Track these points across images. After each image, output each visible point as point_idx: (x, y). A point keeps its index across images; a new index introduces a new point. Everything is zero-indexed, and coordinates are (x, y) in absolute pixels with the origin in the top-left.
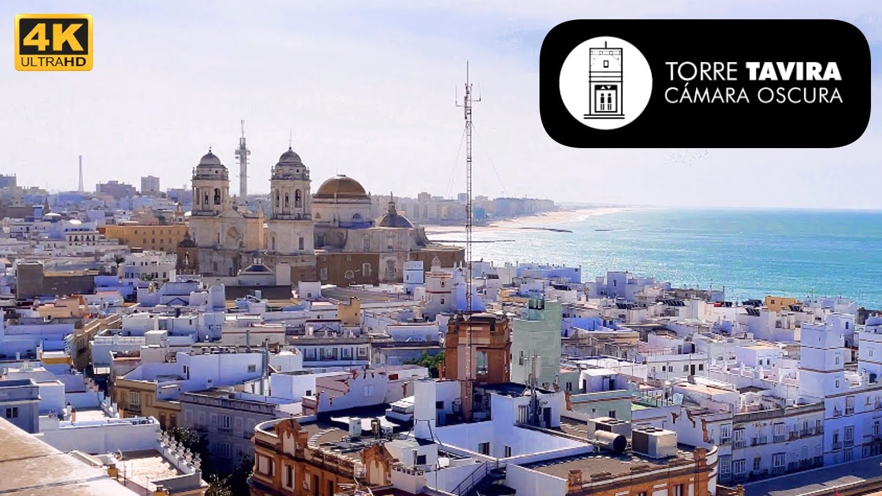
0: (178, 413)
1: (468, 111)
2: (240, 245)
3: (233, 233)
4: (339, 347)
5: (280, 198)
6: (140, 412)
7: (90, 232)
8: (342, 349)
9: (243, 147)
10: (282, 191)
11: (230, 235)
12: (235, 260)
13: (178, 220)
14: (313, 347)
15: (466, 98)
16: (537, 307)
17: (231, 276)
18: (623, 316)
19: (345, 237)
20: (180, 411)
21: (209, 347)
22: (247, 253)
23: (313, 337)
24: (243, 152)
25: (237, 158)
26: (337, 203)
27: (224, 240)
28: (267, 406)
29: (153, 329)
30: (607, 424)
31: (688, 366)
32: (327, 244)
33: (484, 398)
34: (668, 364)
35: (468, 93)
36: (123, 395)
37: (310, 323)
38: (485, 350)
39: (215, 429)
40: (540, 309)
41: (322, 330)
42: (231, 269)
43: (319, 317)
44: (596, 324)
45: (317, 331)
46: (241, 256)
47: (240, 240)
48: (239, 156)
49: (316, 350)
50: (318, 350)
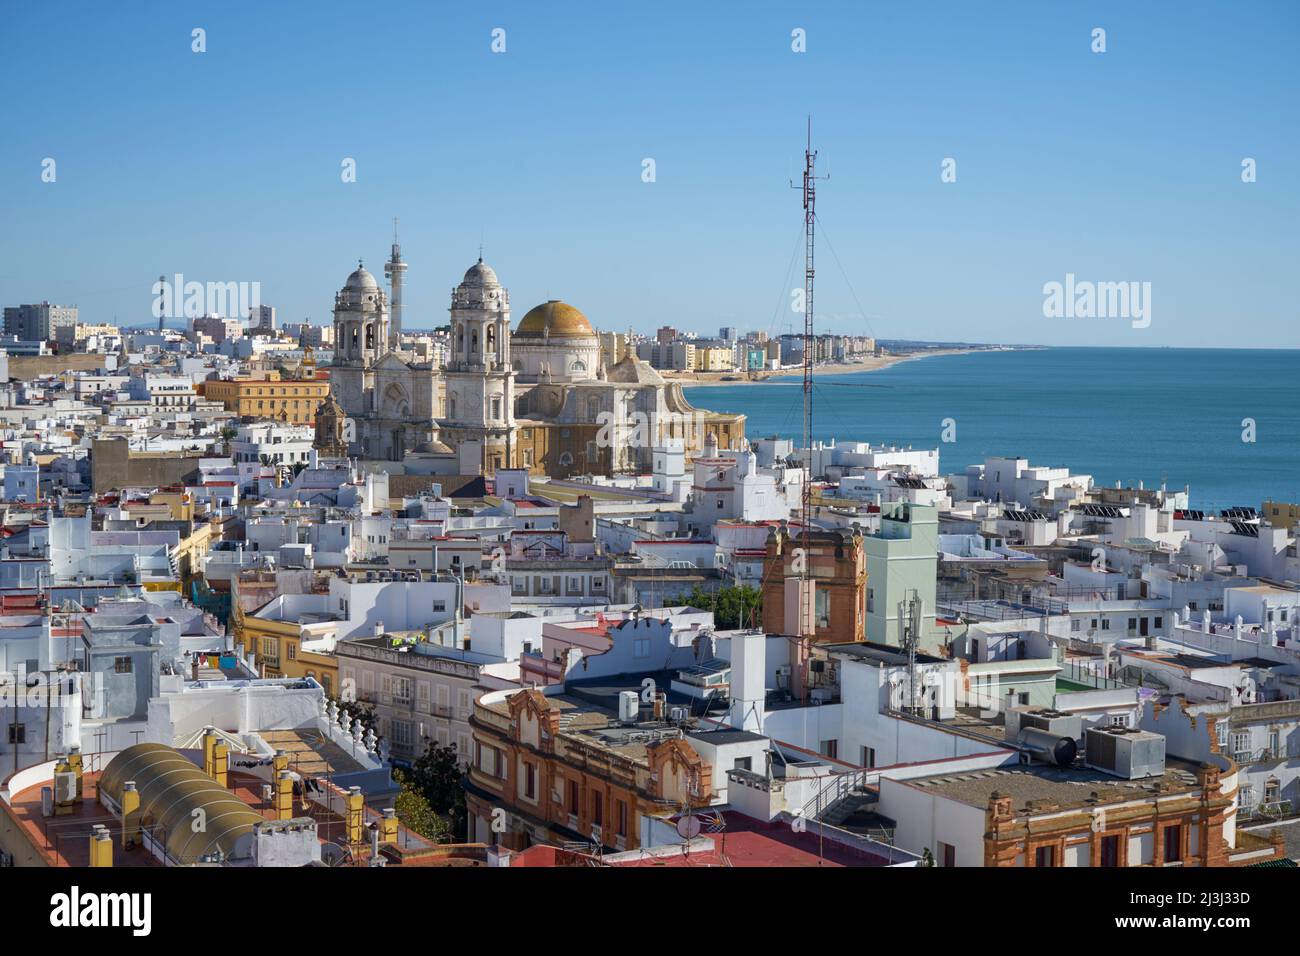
0: (333, 672)
1: (809, 196)
2: (404, 412)
3: (394, 394)
4: (563, 575)
5: (465, 338)
6: (278, 668)
7: (184, 392)
8: (567, 577)
9: (395, 258)
10: (468, 328)
11: (390, 396)
12: (396, 435)
13: (305, 373)
14: (525, 574)
15: (806, 174)
16: (897, 515)
17: (390, 460)
18: (1017, 533)
19: (560, 399)
20: (337, 668)
21: (377, 570)
22: (413, 423)
23: (523, 559)
24: (393, 269)
25: (387, 276)
26: (548, 345)
27: (380, 403)
28: (466, 666)
29: (289, 541)
30: (1039, 716)
31: (1135, 620)
32: (532, 411)
33: (828, 666)
34: (1101, 616)
35: (809, 166)
36: (254, 640)
37: (518, 536)
38: (827, 587)
39: (387, 698)
40: (902, 520)
41: (536, 547)
42: (389, 449)
43: (527, 527)
44: (972, 546)
45: (530, 548)
46: (404, 429)
47: (404, 403)
48: (390, 273)
49: (527, 578)
50: (531, 580)
